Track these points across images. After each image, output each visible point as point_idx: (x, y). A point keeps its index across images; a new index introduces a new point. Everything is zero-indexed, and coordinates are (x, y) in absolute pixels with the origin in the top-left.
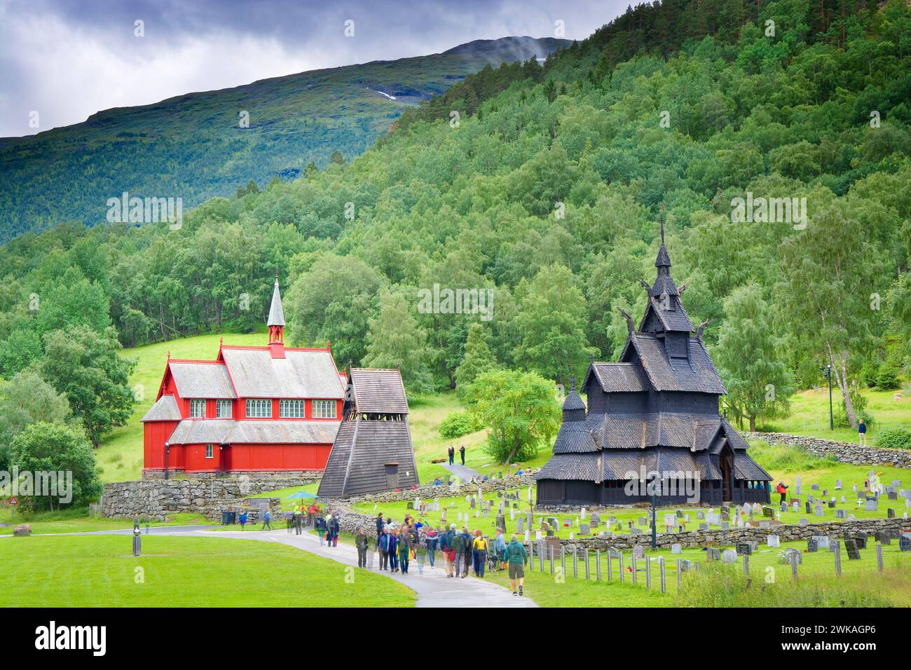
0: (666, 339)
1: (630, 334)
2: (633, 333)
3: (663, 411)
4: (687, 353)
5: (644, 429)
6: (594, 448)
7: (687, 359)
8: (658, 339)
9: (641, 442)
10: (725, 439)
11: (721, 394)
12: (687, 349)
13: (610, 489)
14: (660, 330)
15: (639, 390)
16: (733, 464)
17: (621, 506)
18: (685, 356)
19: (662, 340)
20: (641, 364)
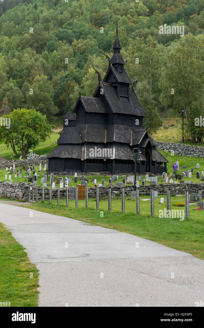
0: (118, 87)
1: (100, 83)
2: (101, 82)
3: (116, 124)
4: (128, 95)
5: (106, 133)
6: (80, 142)
7: (127, 98)
8: (114, 86)
9: (104, 140)
10: (148, 140)
11: (144, 117)
12: (128, 93)
13: (89, 164)
14: (114, 81)
15: (103, 112)
16: (151, 153)
17: (94, 173)
18: (127, 96)
19: (115, 87)
20: (105, 99)
